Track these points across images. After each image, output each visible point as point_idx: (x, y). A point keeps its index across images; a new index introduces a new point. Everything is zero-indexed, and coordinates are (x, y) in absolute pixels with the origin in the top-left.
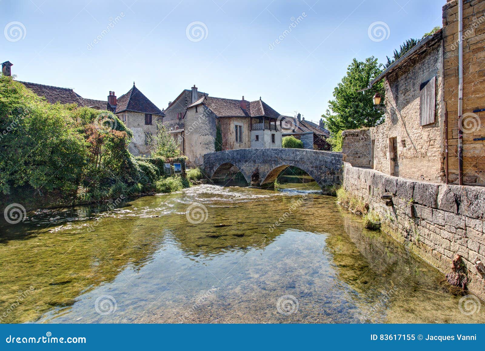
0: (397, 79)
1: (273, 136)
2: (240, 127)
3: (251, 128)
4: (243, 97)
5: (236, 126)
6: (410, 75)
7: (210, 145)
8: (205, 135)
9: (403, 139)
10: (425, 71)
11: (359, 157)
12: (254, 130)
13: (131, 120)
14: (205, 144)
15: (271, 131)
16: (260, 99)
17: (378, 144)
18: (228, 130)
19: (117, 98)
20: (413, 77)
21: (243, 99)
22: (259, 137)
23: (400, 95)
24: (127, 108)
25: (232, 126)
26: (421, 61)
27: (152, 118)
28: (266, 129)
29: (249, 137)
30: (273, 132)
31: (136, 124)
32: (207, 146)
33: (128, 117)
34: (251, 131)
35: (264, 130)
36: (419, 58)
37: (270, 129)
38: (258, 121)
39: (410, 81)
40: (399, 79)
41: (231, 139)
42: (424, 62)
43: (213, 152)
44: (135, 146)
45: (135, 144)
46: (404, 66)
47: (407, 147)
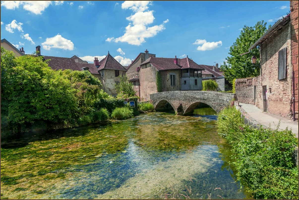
0: (266, 46)
1: (196, 80)
2: (174, 76)
3: (181, 76)
4: (176, 56)
5: (171, 76)
6: (273, 44)
7: (155, 88)
8: (152, 82)
9: (270, 87)
10: (281, 42)
11: (247, 97)
12: (183, 77)
13: (107, 74)
14: (152, 88)
15: (194, 77)
16: (187, 57)
17: (257, 89)
18: (166, 79)
19: (99, 61)
20: (275, 46)
21: (176, 57)
22: (187, 82)
23: (268, 57)
24: (105, 67)
25: (168, 76)
26: (279, 35)
27: (119, 73)
28: (191, 76)
29: (180, 82)
30: (196, 78)
31: (110, 77)
32: (152, 89)
33: (105, 73)
34: (181, 78)
35: (189, 77)
36: (278, 33)
37: (193, 76)
38: (186, 71)
39: (273, 48)
40: (267, 46)
41: (167, 84)
42: (280, 36)
43: (156, 93)
44: (110, 90)
45: (109, 89)
46: (270, 38)
47: (272, 93)
